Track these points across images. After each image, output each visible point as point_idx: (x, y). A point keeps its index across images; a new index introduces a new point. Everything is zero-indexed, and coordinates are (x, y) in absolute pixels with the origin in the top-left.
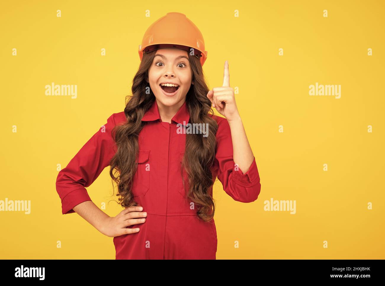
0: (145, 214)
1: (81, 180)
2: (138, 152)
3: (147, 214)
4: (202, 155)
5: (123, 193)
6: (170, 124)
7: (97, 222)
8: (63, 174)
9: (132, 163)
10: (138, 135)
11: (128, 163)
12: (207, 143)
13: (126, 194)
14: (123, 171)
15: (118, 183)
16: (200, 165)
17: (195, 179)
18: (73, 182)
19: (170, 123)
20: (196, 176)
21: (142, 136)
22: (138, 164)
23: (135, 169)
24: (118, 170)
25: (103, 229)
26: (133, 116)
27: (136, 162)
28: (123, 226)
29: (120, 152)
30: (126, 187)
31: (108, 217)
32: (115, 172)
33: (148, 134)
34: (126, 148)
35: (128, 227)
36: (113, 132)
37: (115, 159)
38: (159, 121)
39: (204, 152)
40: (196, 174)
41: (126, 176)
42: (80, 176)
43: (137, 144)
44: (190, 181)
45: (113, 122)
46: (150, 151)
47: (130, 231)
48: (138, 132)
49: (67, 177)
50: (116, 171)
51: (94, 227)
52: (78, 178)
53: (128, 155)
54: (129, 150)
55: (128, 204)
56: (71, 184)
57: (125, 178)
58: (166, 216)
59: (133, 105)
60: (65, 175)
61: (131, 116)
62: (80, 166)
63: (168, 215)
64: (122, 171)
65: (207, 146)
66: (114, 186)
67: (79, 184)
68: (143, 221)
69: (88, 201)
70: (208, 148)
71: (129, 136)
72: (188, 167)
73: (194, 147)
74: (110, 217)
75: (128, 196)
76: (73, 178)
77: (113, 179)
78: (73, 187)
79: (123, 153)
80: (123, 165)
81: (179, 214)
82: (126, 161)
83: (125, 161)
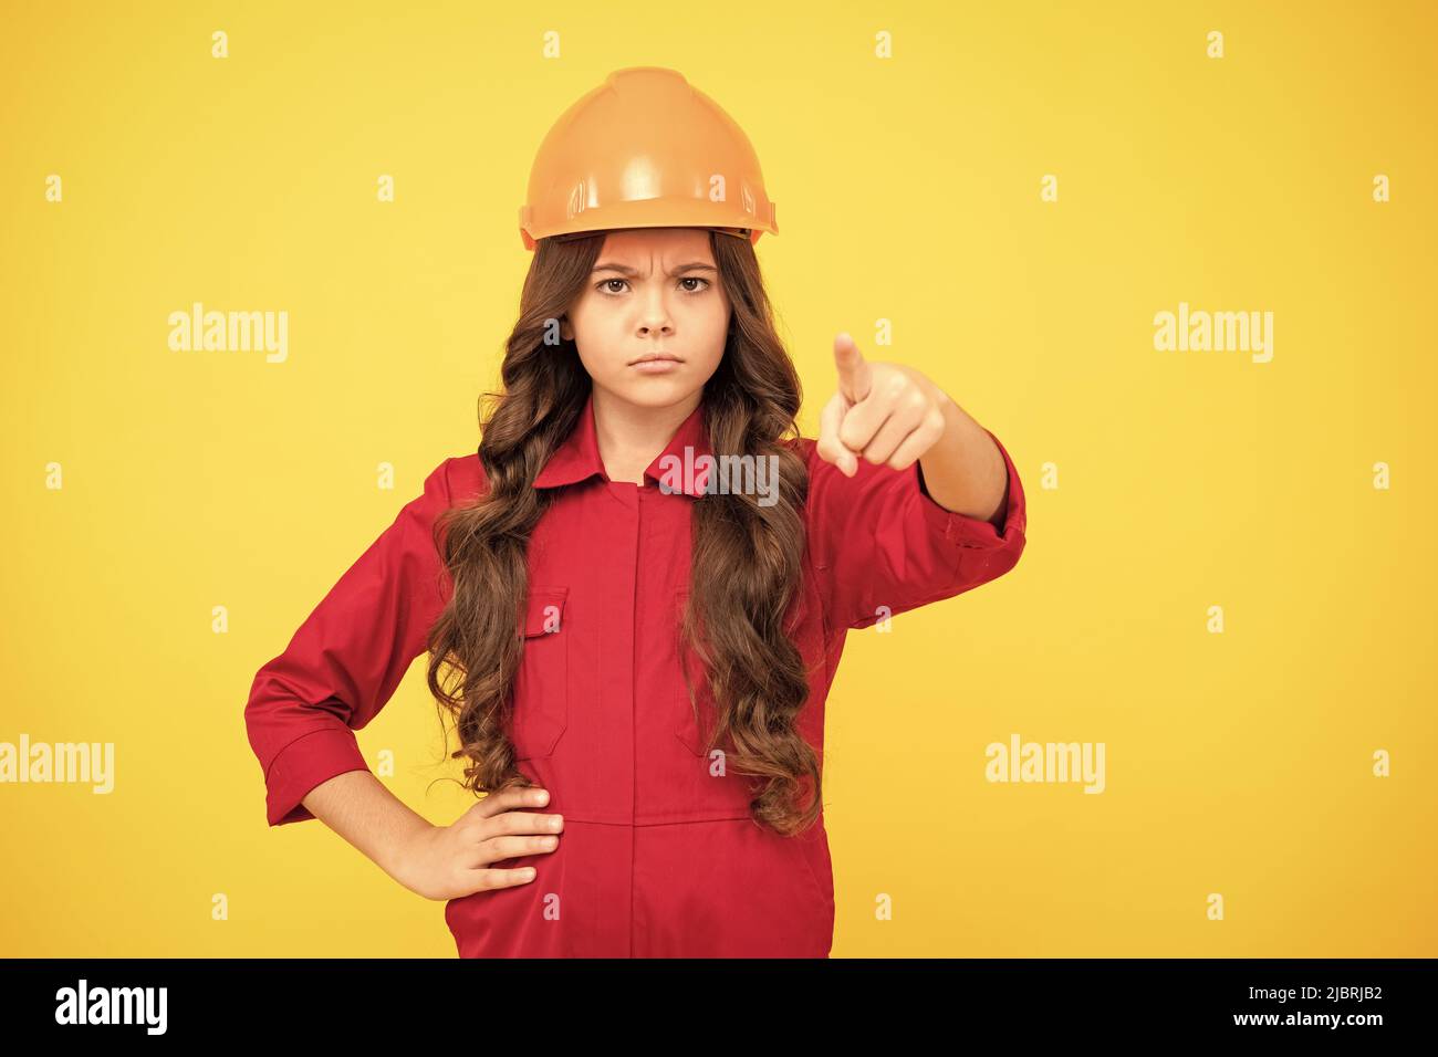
0: (555, 822)
1: (332, 698)
2: (527, 595)
3: (565, 821)
4: (752, 589)
5: (475, 746)
6: (639, 489)
7: (387, 847)
8: (267, 678)
9: (507, 638)
10: (529, 535)
11: (490, 639)
12: (767, 545)
13: (490, 749)
14: (475, 667)
15: (459, 711)
16: (749, 627)
17: (734, 681)
18: (301, 706)
19: (641, 483)
20: (739, 667)
21: (541, 538)
22: (527, 639)
23: (516, 656)
24: (456, 666)
25: (405, 871)
26: (510, 473)
27: (519, 633)
28: (477, 859)
29: (462, 598)
30: (485, 724)
31: (427, 825)
32: (446, 674)
33: (560, 530)
34: (485, 583)
35: (491, 865)
36: (437, 530)
37: (446, 626)
38: (598, 480)
39: (758, 578)
40: (737, 661)
41: (487, 687)
42: (329, 687)
43: (521, 570)
44: (717, 689)
45: (442, 490)
46: (568, 590)
47: (500, 878)
48: (525, 529)
49: (280, 689)
50: (451, 672)
51: (378, 864)
52: (322, 694)
53: (492, 607)
54: (495, 591)
55: (498, 783)
56: (293, 711)
57: (482, 692)
58: (634, 826)
59: (511, 432)
60: (273, 682)
61: (502, 472)
62: (324, 648)
63: (640, 821)
64: (472, 667)
65: (771, 554)
66: (447, 727)
67: (324, 714)
68: (549, 844)
69: (357, 772)
70: (774, 561)
71: (494, 542)
72: (705, 641)
73: (721, 564)
74: (433, 826)
75: (496, 752)
76: (301, 693)
77: (442, 702)
78: (303, 724)
79: (472, 603)
80: (473, 644)
81: (679, 818)
82: (486, 631)
83: (481, 629)
